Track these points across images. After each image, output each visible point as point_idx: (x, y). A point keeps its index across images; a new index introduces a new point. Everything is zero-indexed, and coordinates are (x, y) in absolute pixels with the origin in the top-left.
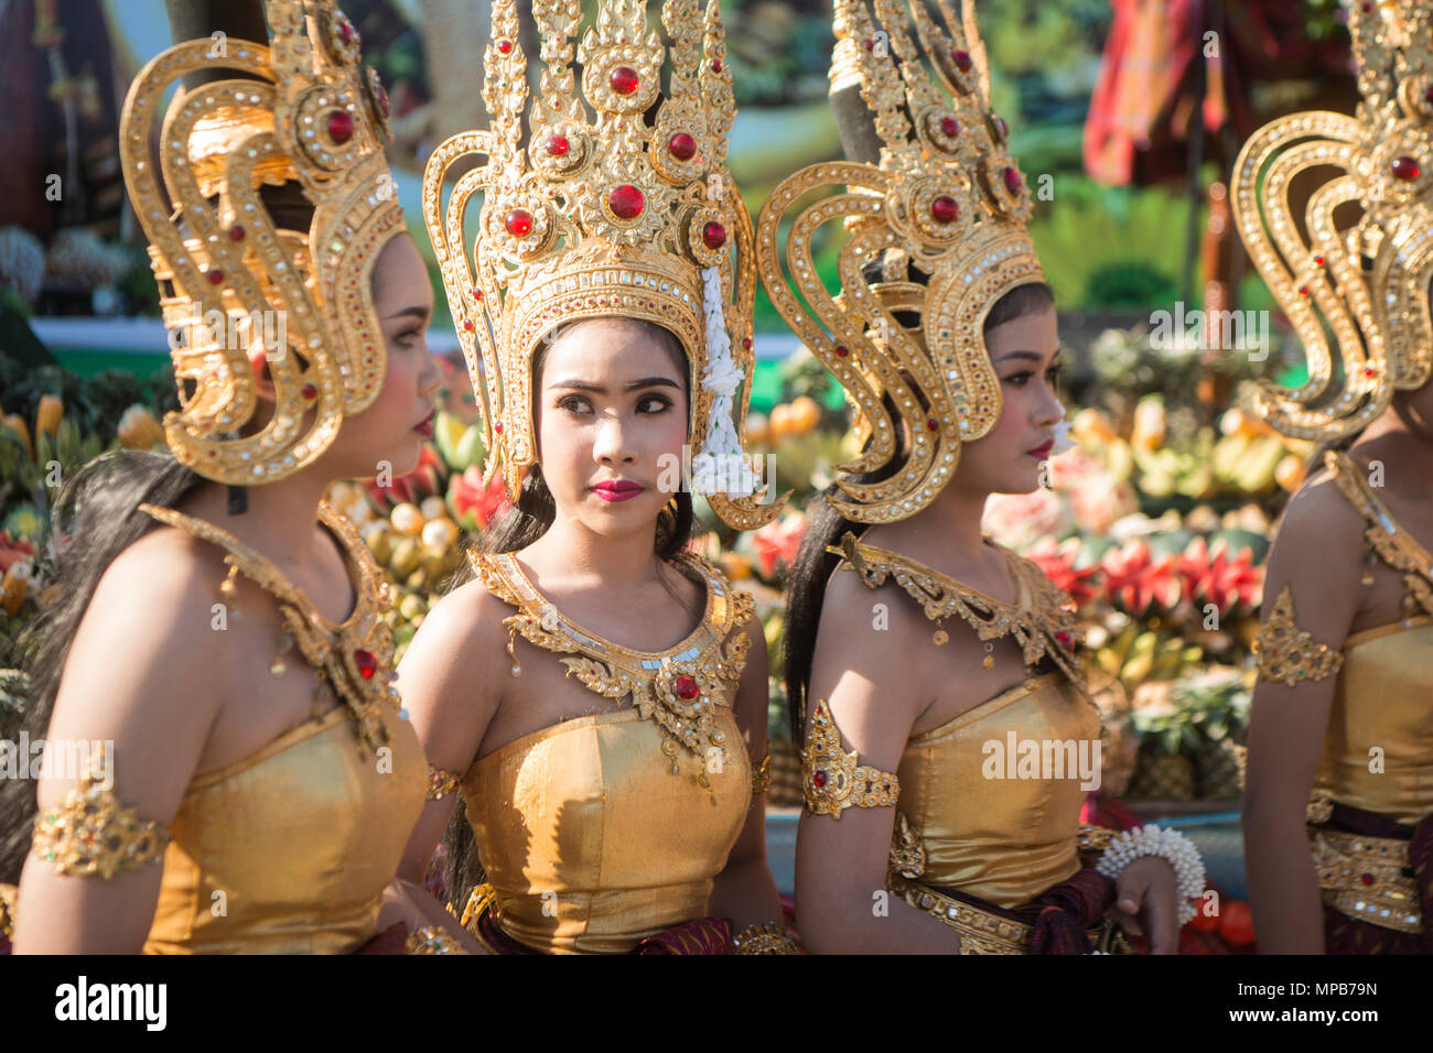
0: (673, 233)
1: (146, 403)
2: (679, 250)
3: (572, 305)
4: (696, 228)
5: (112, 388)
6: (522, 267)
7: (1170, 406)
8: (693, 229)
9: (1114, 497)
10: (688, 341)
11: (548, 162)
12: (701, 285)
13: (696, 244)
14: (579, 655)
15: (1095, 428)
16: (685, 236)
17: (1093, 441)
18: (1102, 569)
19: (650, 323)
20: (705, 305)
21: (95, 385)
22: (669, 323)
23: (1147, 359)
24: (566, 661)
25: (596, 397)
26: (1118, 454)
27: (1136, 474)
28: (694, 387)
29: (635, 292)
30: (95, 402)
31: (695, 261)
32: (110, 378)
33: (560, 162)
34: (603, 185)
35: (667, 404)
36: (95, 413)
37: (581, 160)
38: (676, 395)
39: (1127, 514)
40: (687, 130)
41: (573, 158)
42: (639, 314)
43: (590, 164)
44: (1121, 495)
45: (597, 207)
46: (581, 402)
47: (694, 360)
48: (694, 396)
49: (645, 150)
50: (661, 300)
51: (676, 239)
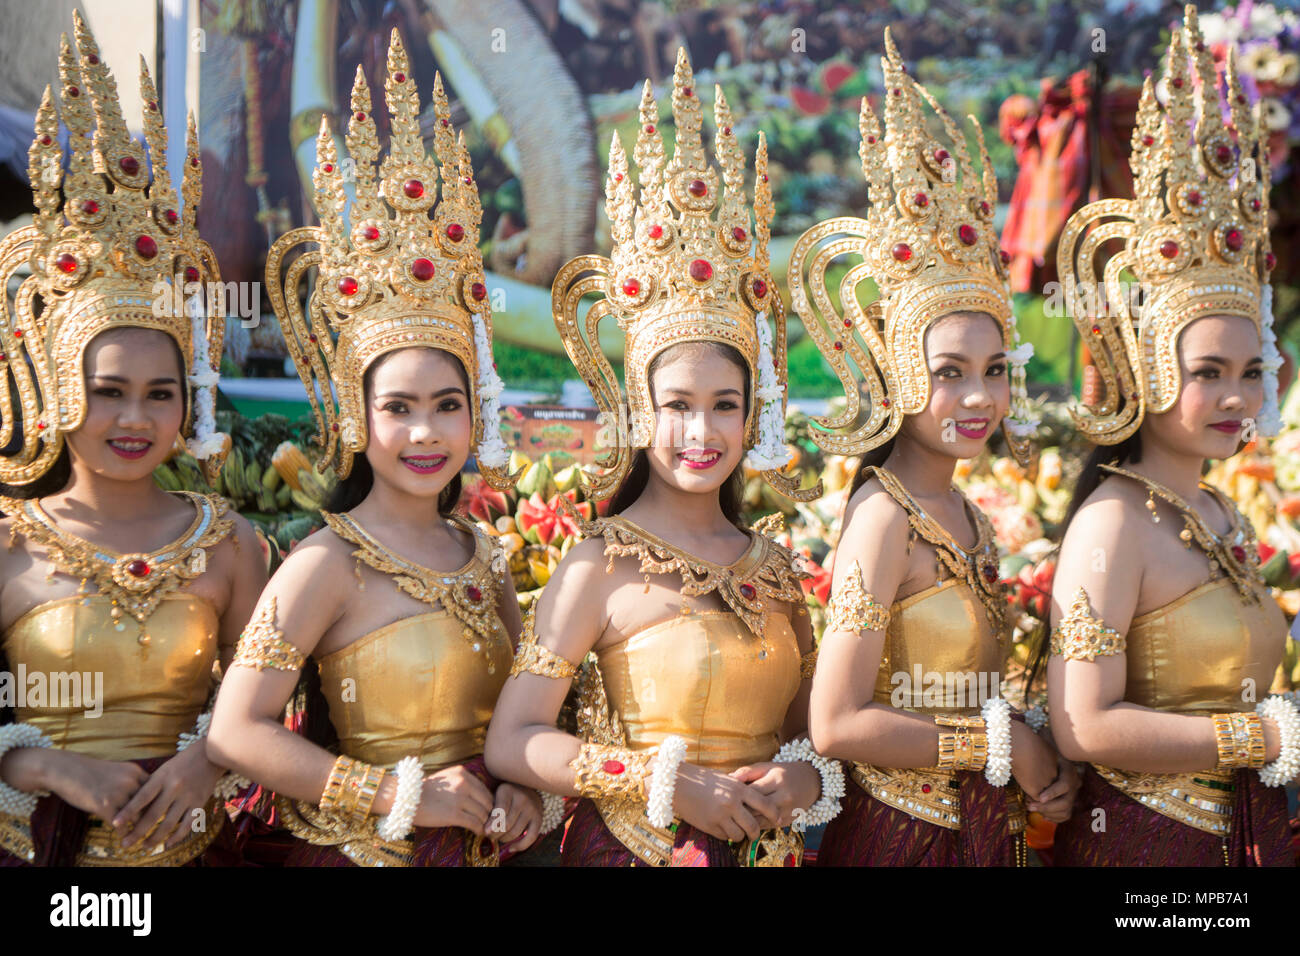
0: (453, 291)
1: (294, 439)
2: (457, 302)
3: (390, 340)
4: (467, 288)
5: (269, 427)
6: (351, 316)
7: (1064, 456)
8: (465, 289)
9: (1023, 526)
10: (466, 363)
11: (366, 245)
12: (472, 327)
13: (469, 298)
14: (404, 575)
15: (1008, 471)
16: (460, 293)
17: (1007, 480)
18: (1019, 581)
19: (444, 351)
20: (476, 339)
21: (257, 425)
22: (455, 351)
23: (1047, 420)
24: (396, 579)
25: (411, 403)
26: (1026, 491)
27: (1040, 504)
28: (472, 393)
29: (433, 329)
30: (257, 439)
31: (467, 309)
32: (268, 420)
33: (374, 244)
34: (406, 259)
35: (458, 406)
36: (257, 446)
37: (387, 244)
38: (462, 398)
39: (1034, 538)
40: (457, 222)
41: (382, 241)
42: (436, 345)
43: (394, 246)
44: (1029, 523)
45: (403, 275)
46: (399, 406)
47: (471, 375)
48: (473, 400)
49: (430, 236)
50: (449, 335)
51: (455, 294)
